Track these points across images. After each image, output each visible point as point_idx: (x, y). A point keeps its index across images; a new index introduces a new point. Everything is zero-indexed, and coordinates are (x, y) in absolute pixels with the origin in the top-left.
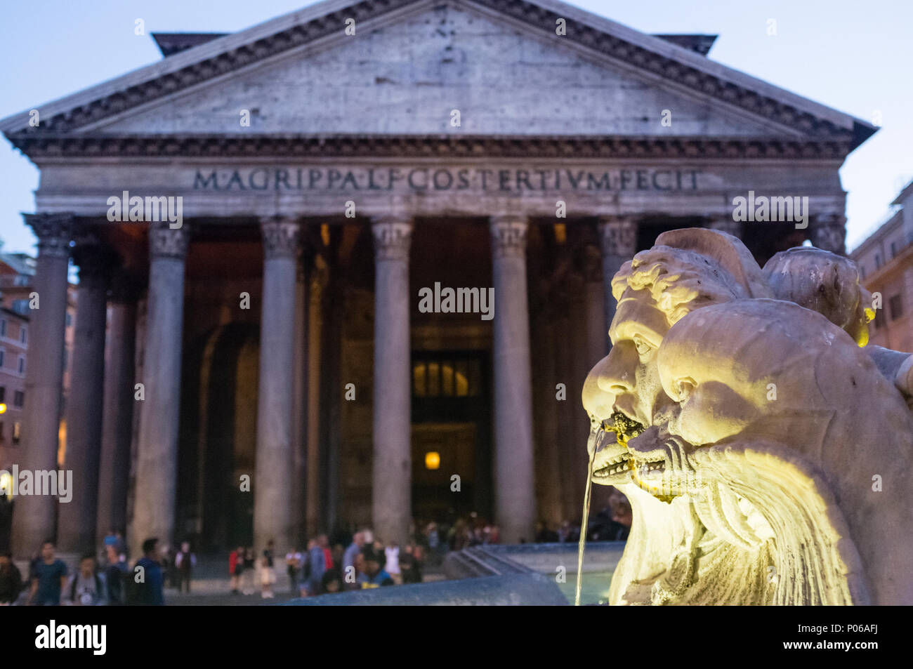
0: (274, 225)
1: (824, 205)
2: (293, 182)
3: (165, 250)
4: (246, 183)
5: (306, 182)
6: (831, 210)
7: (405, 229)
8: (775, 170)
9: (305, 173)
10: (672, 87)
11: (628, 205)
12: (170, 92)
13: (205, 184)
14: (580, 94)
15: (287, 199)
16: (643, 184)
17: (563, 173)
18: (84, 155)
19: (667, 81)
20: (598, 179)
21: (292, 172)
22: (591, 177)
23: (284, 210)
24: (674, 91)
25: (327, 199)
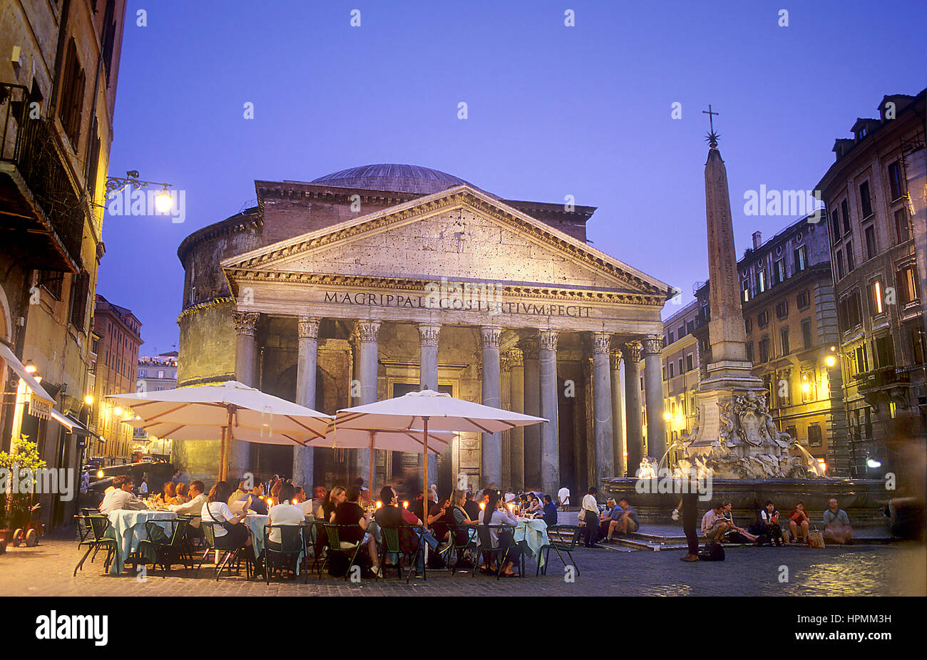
0: (368, 324)
1: (652, 330)
2: (378, 302)
3: (310, 336)
4: (353, 301)
5: (385, 302)
6: (655, 332)
7: (438, 330)
8: (628, 308)
9: (385, 297)
10: (577, 262)
11: (553, 324)
12: (313, 247)
13: (331, 300)
14: (531, 262)
15: (375, 311)
16: (562, 313)
17: (520, 305)
18: (265, 280)
19: (576, 258)
20: (539, 309)
21: (378, 296)
22: (535, 307)
23: (373, 316)
24: (579, 264)
25: (396, 311)
